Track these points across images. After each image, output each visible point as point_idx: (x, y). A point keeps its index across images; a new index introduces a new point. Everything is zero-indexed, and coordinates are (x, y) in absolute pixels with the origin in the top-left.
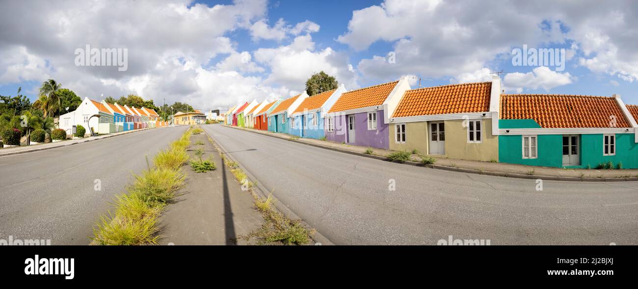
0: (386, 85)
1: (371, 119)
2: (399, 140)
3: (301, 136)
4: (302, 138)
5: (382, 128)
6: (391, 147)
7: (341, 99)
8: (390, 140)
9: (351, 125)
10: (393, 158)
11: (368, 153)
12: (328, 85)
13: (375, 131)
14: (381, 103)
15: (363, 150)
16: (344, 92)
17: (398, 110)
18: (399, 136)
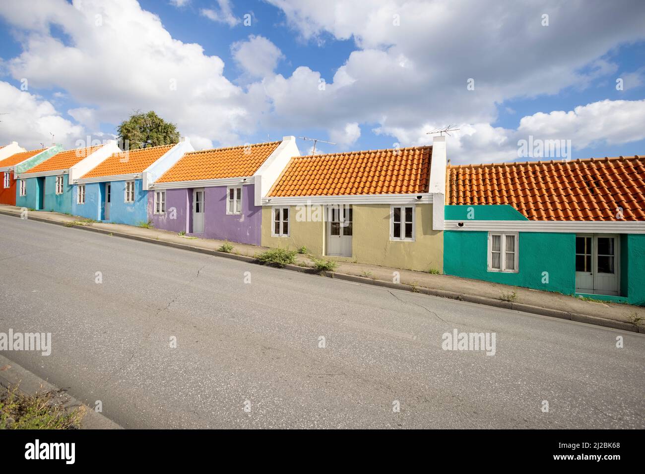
0: (260, 146)
1: (232, 197)
2: (277, 231)
3: (99, 219)
4: (101, 222)
5: (250, 212)
6: (264, 242)
7: (181, 162)
8: (263, 231)
9: (197, 205)
10: (267, 260)
11: (224, 250)
12: (161, 137)
13: (239, 216)
14: (251, 174)
15: (215, 245)
16: (189, 152)
17: (279, 187)
18: (277, 226)
